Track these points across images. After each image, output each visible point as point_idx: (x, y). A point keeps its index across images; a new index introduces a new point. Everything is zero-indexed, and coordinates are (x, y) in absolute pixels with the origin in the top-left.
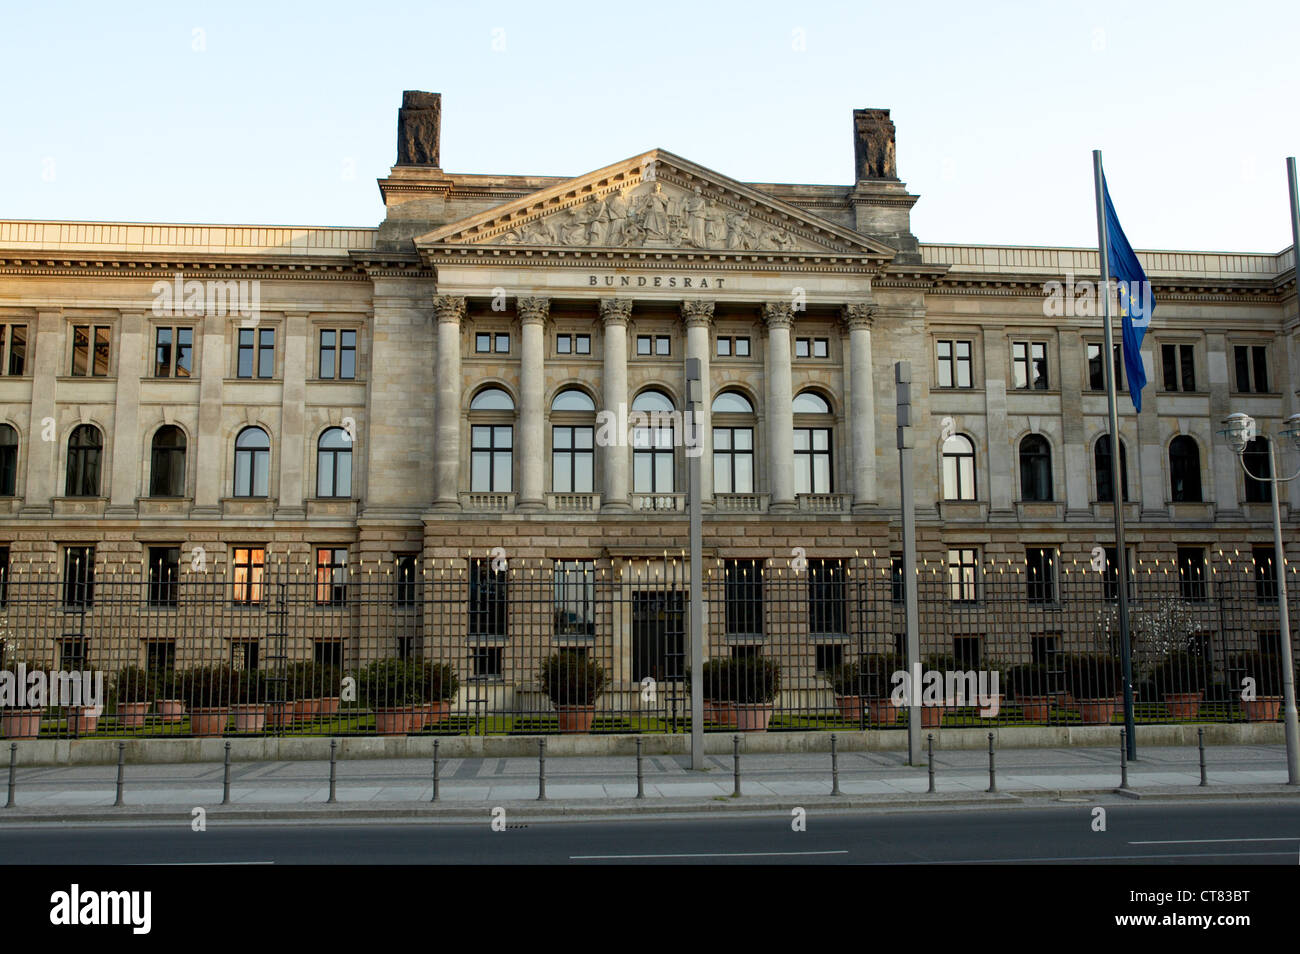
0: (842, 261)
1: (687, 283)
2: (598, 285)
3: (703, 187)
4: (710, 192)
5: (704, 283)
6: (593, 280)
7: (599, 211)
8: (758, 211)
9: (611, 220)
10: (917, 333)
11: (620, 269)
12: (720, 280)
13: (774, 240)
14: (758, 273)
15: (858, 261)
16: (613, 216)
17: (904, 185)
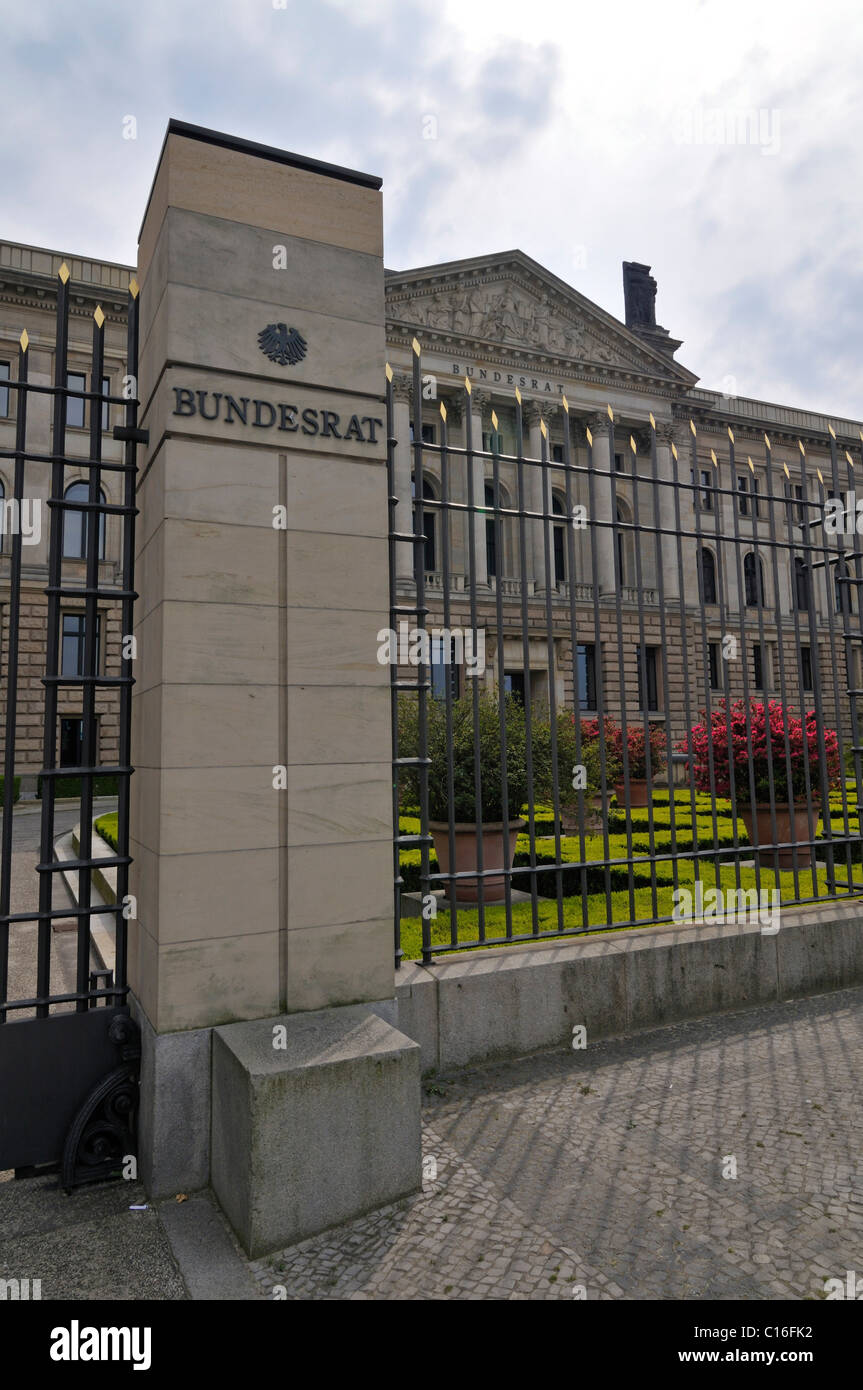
0: (657, 383)
1: (534, 384)
2: (459, 374)
3: (550, 295)
4: (554, 303)
5: (548, 386)
6: (456, 368)
7: (462, 302)
8: (593, 329)
9: (471, 313)
10: (685, 459)
11: (480, 361)
12: (561, 387)
13: (602, 357)
14: (591, 384)
15: (668, 384)
16: (474, 309)
17: (668, 332)
